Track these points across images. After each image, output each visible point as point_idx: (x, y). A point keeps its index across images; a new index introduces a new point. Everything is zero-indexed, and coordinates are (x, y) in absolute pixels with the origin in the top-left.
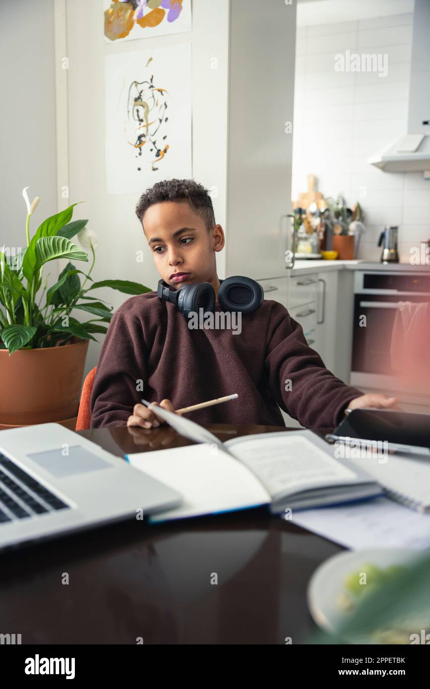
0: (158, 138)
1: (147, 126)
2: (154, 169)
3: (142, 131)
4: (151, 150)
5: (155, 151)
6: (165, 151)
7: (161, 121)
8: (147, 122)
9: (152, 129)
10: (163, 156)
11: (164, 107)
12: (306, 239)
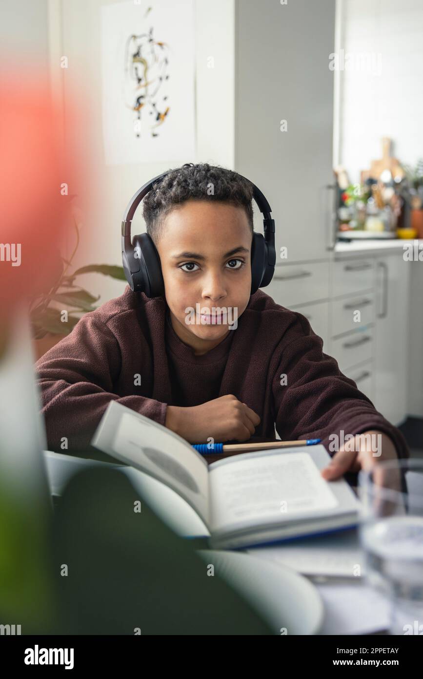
0: (158, 99)
1: (146, 85)
2: (155, 135)
3: (141, 92)
4: (151, 113)
5: (155, 115)
6: (166, 114)
7: (161, 79)
8: (146, 80)
9: (151, 89)
10: (163, 119)
11: (164, 63)
12: (376, 215)
